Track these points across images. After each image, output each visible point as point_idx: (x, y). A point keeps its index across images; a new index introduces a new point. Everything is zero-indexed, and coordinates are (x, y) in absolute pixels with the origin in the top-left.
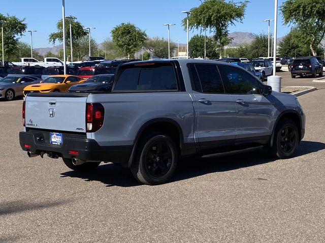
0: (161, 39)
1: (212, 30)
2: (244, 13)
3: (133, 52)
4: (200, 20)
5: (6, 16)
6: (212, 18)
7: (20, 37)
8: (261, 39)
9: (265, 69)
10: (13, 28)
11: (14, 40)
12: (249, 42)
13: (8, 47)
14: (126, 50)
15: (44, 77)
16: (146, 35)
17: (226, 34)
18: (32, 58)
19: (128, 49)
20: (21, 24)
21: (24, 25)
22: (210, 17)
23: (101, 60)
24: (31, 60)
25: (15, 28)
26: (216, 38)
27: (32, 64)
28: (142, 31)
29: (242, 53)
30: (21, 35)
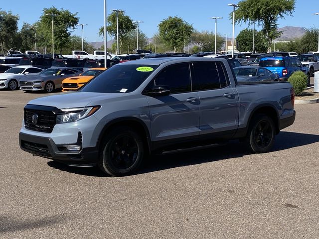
0: (210, 33)
1: (261, 23)
2: (294, 6)
3: (179, 46)
4: (249, 13)
5: (60, 10)
6: (261, 11)
7: (72, 30)
8: (312, 33)
9: (313, 64)
10: (65, 22)
11: (67, 33)
12: (300, 36)
13: (61, 41)
14: (173, 43)
15: (85, 69)
16: (192, 29)
17: (274, 28)
18: (83, 51)
19: (175, 42)
20: (74, 18)
21: (76, 18)
22: (258, 10)
23: (146, 54)
24: (82, 53)
25: (68, 22)
26: (264, 31)
27: (82, 57)
28: (189, 25)
29: (292, 48)
30: (74, 28)
